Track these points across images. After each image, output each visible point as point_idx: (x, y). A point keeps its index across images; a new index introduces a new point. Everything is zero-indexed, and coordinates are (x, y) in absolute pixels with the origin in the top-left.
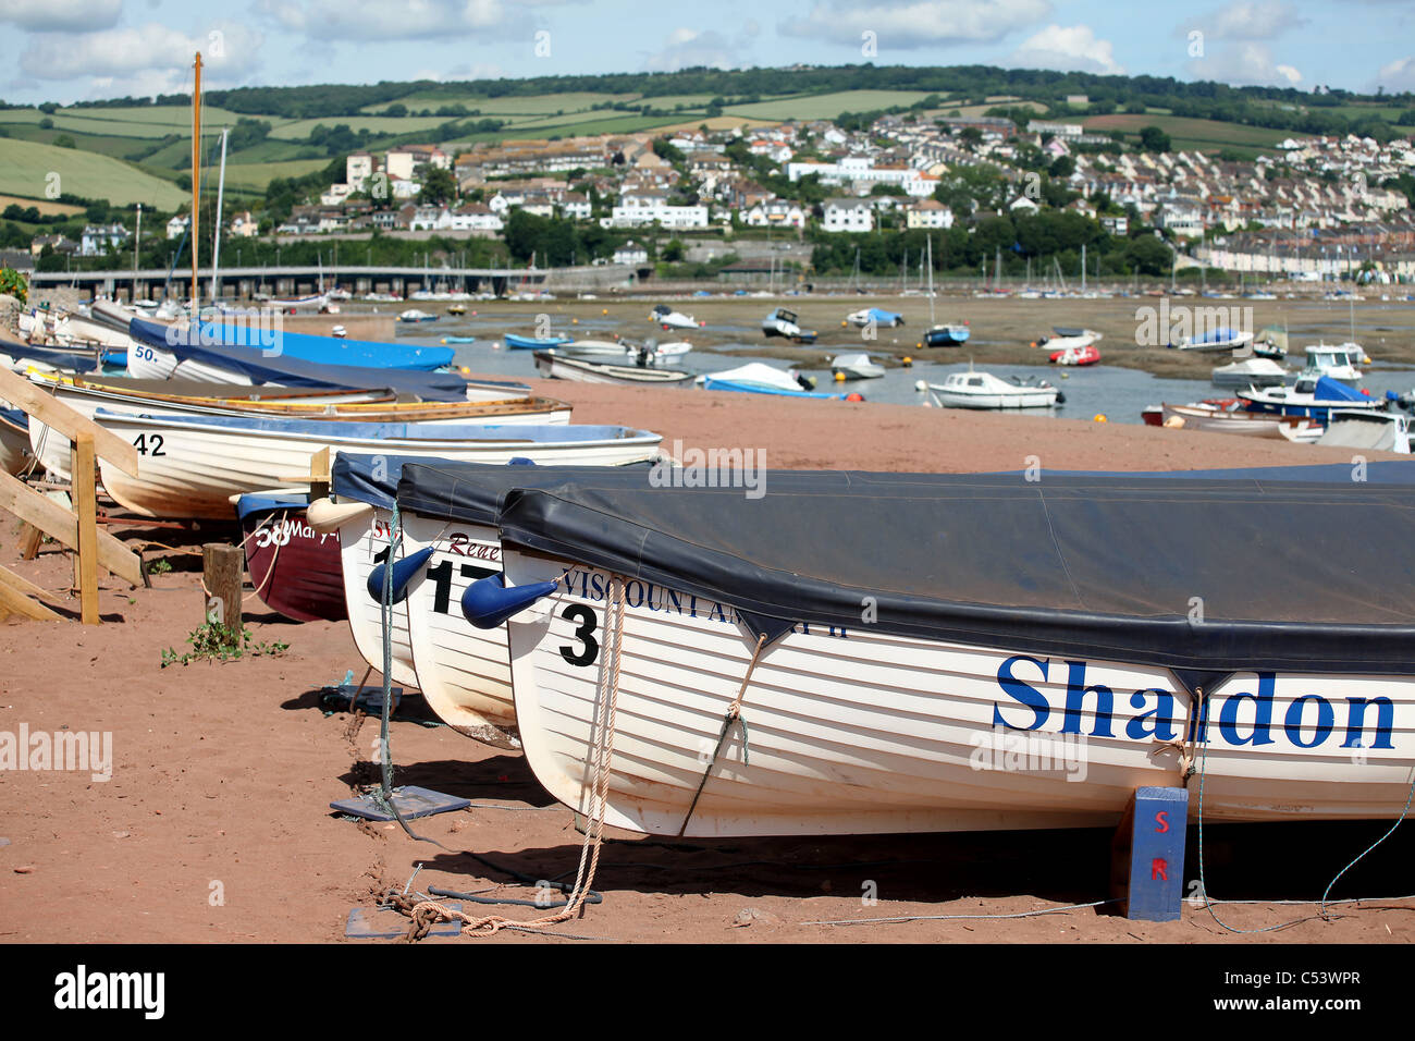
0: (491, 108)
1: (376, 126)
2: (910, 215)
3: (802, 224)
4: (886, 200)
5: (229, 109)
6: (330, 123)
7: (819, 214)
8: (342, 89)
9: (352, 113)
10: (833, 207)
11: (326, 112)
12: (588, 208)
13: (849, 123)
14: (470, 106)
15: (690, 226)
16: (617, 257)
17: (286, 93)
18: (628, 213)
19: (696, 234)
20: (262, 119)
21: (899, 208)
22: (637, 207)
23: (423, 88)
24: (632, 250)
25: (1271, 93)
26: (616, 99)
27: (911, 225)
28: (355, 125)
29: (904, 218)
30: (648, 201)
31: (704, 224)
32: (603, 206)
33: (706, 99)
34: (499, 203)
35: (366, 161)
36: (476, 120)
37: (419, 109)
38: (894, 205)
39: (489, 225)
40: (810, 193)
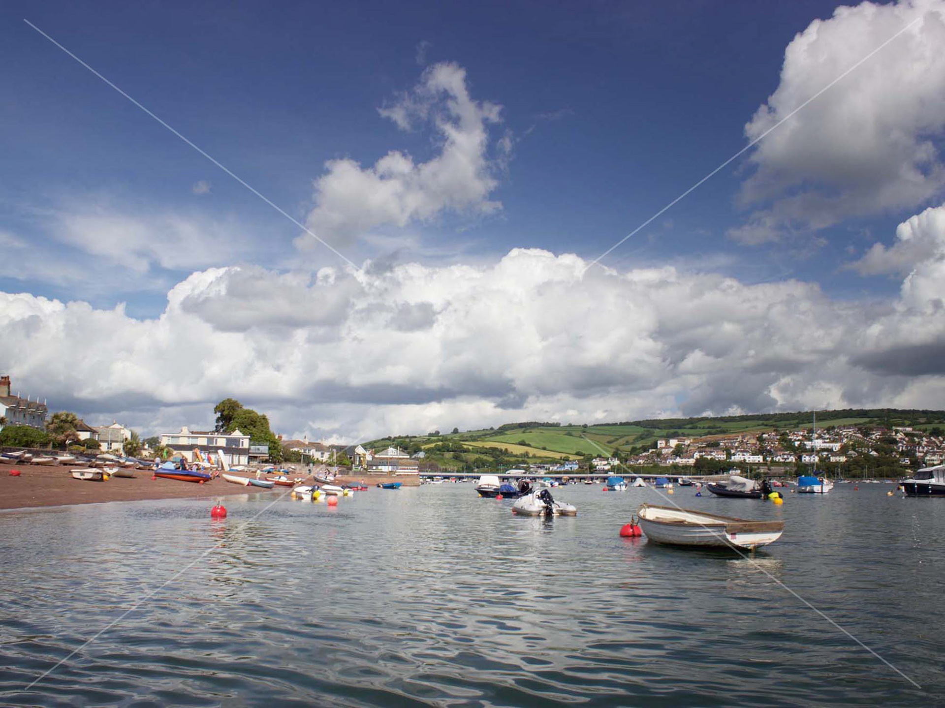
0: (724, 425)
1: (682, 430)
2: (831, 458)
3: (794, 461)
4: (825, 453)
5: (641, 427)
7: (800, 457)
9: (680, 428)
10: (804, 456)
11: (671, 427)
12: (725, 456)
13: (829, 429)
14: (718, 425)
15: (757, 461)
16: (731, 472)
18: (737, 458)
19: (759, 464)
20: (651, 430)
21: (830, 455)
22: (741, 456)
24: (736, 469)
26: (765, 423)
27: (831, 461)
29: (829, 458)
30: (745, 454)
31: (761, 461)
32: (729, 455)
33: (794, 421)
34: (697, 455)
35: (664, 442)
36: (718, 429)
37: (702, 426)
38: (828, 455)
39: (692, 461)
40: (800, 451)
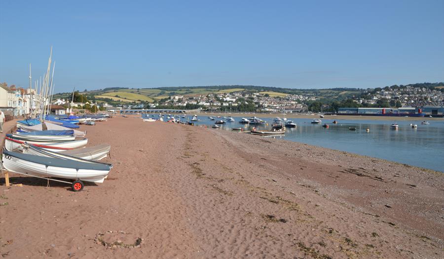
0: (192, 90)
1: (178, 92)
2: (233, 104)
3: (220, 105)
6: (173, 92)
8: (175, 88)
10: (224, 103)
11: (172, 90)
12: (196, 103)
13: (231, 93)
15: (207, 105)
17: (167, 88)
18: (201, 103)
23: (184, 88)
24: (200, 108)
25: (288, 89)
28: (176, 92)
30: (203, 102)
31: (209, 105)
32: (198, 103)
33: (218, 89)
34: (186, 102)
38: (231, 103)
39: (185, 105)
40: (222, 101)
